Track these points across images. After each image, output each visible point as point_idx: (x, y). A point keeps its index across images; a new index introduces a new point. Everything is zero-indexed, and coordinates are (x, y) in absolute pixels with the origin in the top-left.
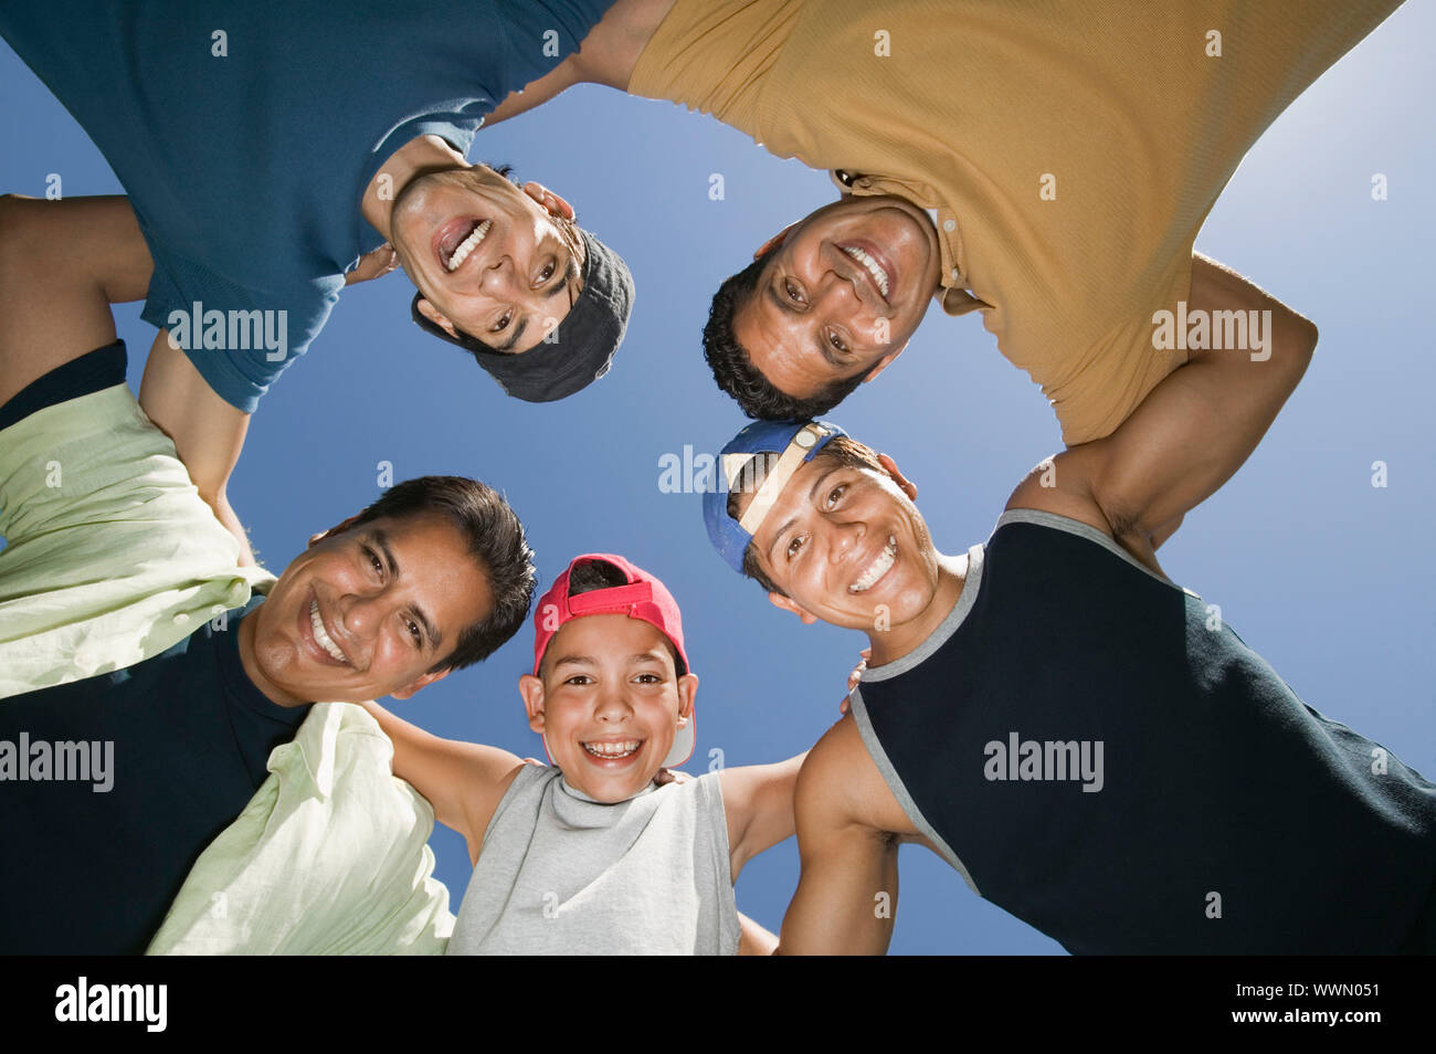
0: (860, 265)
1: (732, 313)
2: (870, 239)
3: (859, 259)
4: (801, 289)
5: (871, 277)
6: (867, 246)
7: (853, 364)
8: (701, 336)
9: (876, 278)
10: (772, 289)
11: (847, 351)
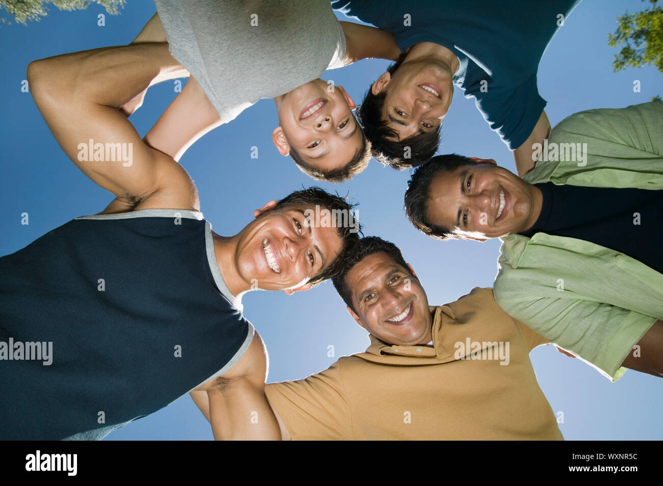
0: (403, 311)
1: (386, 251)
2: (414, 316)
3: (406, 311)
4: (395, 284)
5: (398, 315)
6: (410, 315)
7: (359, 303)
8: (377, 236)
9: (397, 317)
10: (397, 271)
11: (365, 301)
